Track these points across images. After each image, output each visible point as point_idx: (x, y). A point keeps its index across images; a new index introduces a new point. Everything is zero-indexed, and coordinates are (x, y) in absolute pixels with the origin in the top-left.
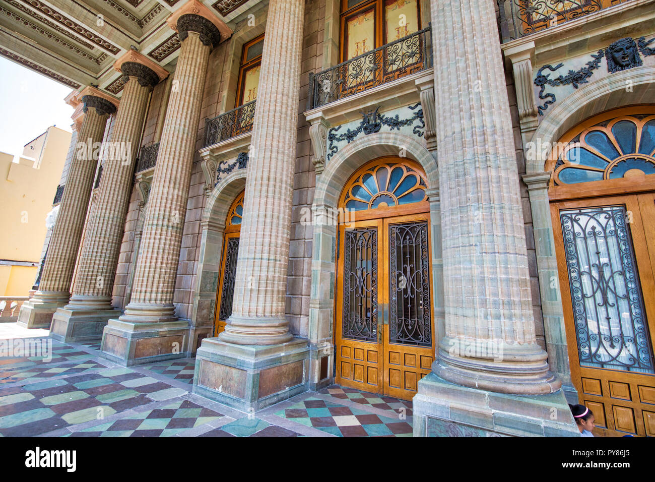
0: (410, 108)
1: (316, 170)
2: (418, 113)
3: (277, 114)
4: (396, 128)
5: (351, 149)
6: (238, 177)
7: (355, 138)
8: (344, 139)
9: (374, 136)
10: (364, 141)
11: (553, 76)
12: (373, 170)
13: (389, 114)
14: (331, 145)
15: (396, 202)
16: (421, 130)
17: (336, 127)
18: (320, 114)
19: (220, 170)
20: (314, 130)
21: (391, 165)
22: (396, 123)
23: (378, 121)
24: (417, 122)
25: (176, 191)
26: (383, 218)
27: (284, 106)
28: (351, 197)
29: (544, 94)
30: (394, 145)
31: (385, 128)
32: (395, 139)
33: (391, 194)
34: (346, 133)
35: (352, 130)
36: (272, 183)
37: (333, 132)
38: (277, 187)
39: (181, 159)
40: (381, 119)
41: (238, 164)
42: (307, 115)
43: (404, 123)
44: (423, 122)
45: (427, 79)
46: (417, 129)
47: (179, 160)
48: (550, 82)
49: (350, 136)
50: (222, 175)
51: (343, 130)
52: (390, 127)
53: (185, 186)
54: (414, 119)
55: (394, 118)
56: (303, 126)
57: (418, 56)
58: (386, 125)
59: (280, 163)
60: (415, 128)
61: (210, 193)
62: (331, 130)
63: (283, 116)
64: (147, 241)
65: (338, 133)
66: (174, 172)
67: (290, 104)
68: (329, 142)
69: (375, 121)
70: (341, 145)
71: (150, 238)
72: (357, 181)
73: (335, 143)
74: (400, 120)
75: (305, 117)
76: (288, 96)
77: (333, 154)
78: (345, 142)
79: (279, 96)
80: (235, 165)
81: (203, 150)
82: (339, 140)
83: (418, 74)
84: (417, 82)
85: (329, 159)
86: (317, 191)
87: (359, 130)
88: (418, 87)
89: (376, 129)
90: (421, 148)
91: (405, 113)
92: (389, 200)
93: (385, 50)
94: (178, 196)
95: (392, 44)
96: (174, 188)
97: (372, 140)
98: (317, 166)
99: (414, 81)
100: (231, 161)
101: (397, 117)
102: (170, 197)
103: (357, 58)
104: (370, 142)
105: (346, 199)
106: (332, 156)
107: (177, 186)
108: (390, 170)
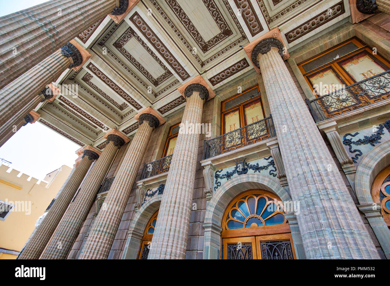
0: (265, 159)
1: (207, 198)
2: (271, 162)
3: (184, 162)
4: (257, 171)
5: (229, 184)
6: (157, 200)
7: (232, 177)
8: (224, 178)
9: (244, 176)
10: (237, 179)
11: (355, 139)
12: (245, 199)
13: (252, 163)
14: (216, 181)
15: (264, 223)
16: (275, 173)
17: (220, 170)
18: (210, 162)
19: (147, 195)
20: (206, 172)
21: (257, 196)
22: (257, 168)
23: (246, 167)
24: (271, 168)
25: (117, 207)
26: (255, 236)
27: (189, 158)
28: (231, 218)
29: (352, 150)
30: (258, 182)
31: (250, 171)
32: (258, 178)
33: (259, 217)
34: (226, 174)
35: (229, 172)
36: (177, 205)
37: (218, 173)
38: (180, 208)
39: (125, 187)
40: (248, 165)
41: (158, 192)
42: (202, 163)
43: (262, 168)
44: (275, 168)
45: (274, 142)
46: (272, 172)
47: (123, 187)
48: (354, 143)
49: (229, 176)
50: (147, 198)
51: (224, 172)
52: (254, 171)
53: (123, 204)
54: (269, 165)
55: (256, 165)
56: (199, 169)
57: (266, 130)
58: (251, 169)
59: (183, 192)
60: (270, 171)
61: (138, 210)
62: (216, 172)
63: (188, 163)
64: (90, 242)
65: (221, 174)
66: (119, 195)
67: (192, 156)
68: (215, 179)
69: (244, 167)
70: (223, 181)
71: (92, 241)
72: (234, 206)
73: (219, 180)
74: (260, 166)
75: (201, 164)
76: (191, 152)
77: (217, 187)
78: (225, 180)
79: (186, 152)
80: (156, 192)
81: (139, 182)
82: (221, 178)
83: (268, 140)
84: (268, 144)
85: (215, 190)
86: (207, 213)
87: (234, 172)
88: (269, 147)
89: (245, 172)
90: (276, 185)
91: (262, 162)
92: (259, 222)
93: (246, 128)
94: (118, 210)
95: (250, 125)
96: (116, 205)
97: (243, 178)
98: (208, 194)
99: (265, 144)
100: (154, 190)
101: (258, 164)
102: (113, 211)
103: (231, 133)
104: (242, 180)
105: (227, 219)
106: (217, 188)
107: (118, 204)
108: (256, 199)
